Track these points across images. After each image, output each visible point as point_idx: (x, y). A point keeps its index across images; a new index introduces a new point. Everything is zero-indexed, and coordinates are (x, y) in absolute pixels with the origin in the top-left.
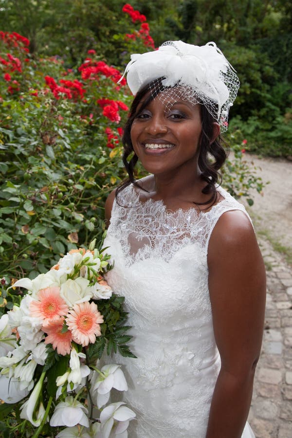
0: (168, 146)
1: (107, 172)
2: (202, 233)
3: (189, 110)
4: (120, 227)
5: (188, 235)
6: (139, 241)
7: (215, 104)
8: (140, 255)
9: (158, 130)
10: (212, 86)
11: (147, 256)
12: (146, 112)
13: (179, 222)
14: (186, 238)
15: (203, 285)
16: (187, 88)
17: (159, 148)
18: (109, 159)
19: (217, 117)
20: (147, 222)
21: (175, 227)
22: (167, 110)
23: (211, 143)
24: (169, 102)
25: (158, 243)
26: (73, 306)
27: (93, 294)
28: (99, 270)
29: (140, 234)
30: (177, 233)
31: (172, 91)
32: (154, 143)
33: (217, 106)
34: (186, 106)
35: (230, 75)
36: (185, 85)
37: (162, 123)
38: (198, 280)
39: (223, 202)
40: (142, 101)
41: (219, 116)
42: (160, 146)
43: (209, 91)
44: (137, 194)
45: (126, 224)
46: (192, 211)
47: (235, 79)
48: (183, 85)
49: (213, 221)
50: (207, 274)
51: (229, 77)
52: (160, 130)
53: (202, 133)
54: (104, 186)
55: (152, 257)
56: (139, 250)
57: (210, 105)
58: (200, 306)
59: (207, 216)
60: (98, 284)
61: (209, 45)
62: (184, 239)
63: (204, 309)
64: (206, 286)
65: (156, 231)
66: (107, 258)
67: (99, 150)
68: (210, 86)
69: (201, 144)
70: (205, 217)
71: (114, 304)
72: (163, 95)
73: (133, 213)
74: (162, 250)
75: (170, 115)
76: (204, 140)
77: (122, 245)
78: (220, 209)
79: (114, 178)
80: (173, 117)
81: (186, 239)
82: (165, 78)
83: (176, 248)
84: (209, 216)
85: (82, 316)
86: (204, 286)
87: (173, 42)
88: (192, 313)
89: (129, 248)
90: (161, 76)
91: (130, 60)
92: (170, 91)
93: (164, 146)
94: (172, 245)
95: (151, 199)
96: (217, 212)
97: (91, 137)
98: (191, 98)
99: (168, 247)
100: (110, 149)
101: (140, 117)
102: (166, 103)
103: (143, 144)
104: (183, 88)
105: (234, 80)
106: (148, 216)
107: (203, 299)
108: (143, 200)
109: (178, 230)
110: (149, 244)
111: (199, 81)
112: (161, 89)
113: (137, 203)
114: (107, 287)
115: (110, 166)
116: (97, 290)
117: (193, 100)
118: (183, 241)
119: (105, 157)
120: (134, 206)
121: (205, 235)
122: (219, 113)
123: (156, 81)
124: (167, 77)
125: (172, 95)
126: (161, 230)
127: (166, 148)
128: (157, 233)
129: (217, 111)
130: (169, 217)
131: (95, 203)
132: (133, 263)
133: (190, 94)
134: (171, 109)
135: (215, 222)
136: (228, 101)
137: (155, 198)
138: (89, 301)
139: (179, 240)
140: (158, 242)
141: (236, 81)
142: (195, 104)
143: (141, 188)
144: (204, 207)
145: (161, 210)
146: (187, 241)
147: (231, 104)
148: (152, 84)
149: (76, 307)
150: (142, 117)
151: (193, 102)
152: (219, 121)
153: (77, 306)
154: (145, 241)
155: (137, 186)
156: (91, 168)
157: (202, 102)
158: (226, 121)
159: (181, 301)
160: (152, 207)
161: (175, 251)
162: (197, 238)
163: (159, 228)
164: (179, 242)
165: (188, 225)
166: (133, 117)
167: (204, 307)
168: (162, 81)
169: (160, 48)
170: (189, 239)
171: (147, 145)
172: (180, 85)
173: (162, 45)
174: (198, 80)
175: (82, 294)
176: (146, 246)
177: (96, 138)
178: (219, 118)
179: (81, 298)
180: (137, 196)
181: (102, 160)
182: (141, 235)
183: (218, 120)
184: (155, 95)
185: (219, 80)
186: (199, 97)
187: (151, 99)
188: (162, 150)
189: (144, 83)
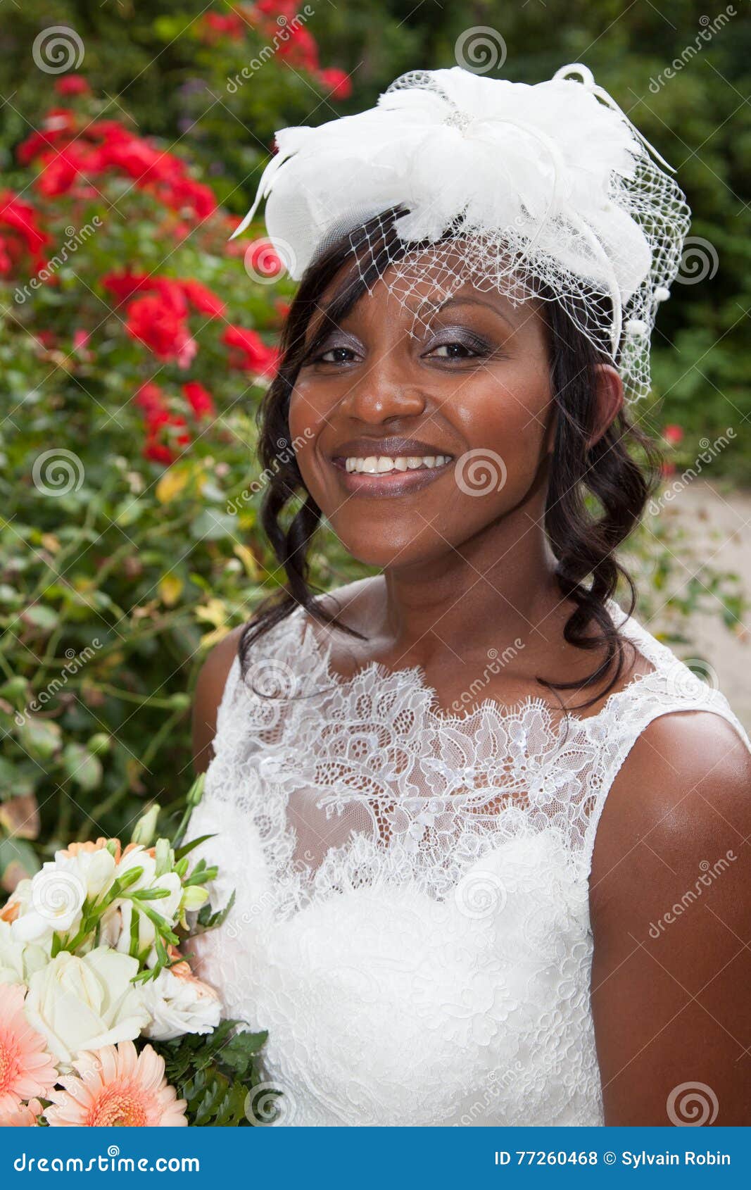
0: (429, 462)
1: (147, 558)
2: (570, 794)
3: (501, 323)
4: (255, 765)
5: (521, 799)
6: (328, 817)
7: (596, 297)
8: (331, 872)
9: (389, 404)
10: (585, 230)
11: (361, 879)
12: (344, 340)
13: (485, 752)
14: (510, 808)
15: (570, 995)
16: (489, 244)
17: (395, 472)
18: (157, 505)
19: (610, 347)
20: (359, 750)
21: (467, 770)
22: (418, 329)
23: (589, 444)
24: (425, 300)
25: (406, 827)
26: (74, 1059)
27: (152, 1015)
28: (174, 918)
29: (334, 794)
30: (478, 792)
31: (434, 259)
32: (379, 454)
33: (607, 304)
34: (488, 310)
35: (651, 184)
36: (482, 233)
37: (403, 377)
38: (552, 974)
39: (648, 679)
40: (328, 298)
41: (615, 340)
42: (400, 464)
43: (573, 248)
44: (323, 645)
45: (280, 758)
46: (534, 709)
47: (673, 199)
48: (475, 234)
49: (614, 749)
50: (588, 949)
51: (648, 190)
52: (398, 405)
53: (553, 408)
54: (140, 612)
55: (379, 882)
56: (331, 851)
57: (579, 303)
58: (559, 1077)
59: (588, 730)
60: (170, 974)
61: (568, 77)
62: (502, 813)
63: (571, 1093)
64: (584, 998)
65: (394, 785)
66: (204, 875)
67: (114, 470)
68: (575, 232)
69: (551, 448)
70: (583, 733)
71: (227, 1058)
72: (400, 275)
73: (307, 716)
74: (420, 855)
75: (429, 347)
76: (564, 435)
77: (263, 834)
78: (638, 705)
79: (173, 578)
80: (443, 352)
81: (511, 813)
82: (407, 212)
83: (471, 848)
84: (595, 730)
85: (108, 1098)
86: (574, 998)
87: (432, 74)
88: (527, 1106)
89: (290, 846)
90: (391, 204)
91: (276, 152)
92: (425, 260)
93: (414, 462)
94: (456, 834)
95: (375, 665)
96: (628, 715)
97: (79, 418)
98: (505, 278)
99: (444, 843)
100: (156, 468)
101: (320, 360)
102: (412, 304)
103: (337, 460)
104: (474, 243)
105: (666, 201)
106: (364, 728)
107: (571, 1052)
108: (345, 668)
109: (480, 780)
110: (369, 829)
111: (532, 214)
112: (392, 251)
113: (321, 680)
114: (202, 988)
115: (156, 533)
116: (167, 1000)
117: (515, 286)
118: (499, 818)
119: (139, 496)
120: (310, 689)
121: (585, 800)
122: (614, 331)
123: (373, 224)
124: (416, 206)
125: (433, 273)
126: (416, 777)
127: (423, 468)
128: (398, 793)
129: (607, 322)
130: (446, 728)
131: (97, 679)
132: (305, 902)
133: (503, 266)
134: (432, 326)
135: (623, 754)
136: (650, 284)
137: (390, 662)
138: (135, 1041)
139: (486, 817)
140: (403, 824)
141: (676, 205)
142: (523, 301)
143: (336, 624)
144: (578, 697)
145: (414, 705)
146: (515, 820)
147: (663, 293)
148: (358, 234)
149: (85, 1065)
150: (330, 357)
151: (517, 295)
152: (618, 359)
153: (89, 1058)
154: (354, 818)
155: (320, 615)
156: (86, 543)
157: (548, 292)
158: (643, 358)
159: (488, 1052)
160: (379, 695)
161: (470, 858)
162: (552, 809)
163: (407, 772)
164: (485, 825)
165: (515, 763)
166: (295, 362)
167: (572, 1086)
168: (396, 224)
169: (384, 99)
170: (524, 815)
171: (351, 464)
172: (463, 235)
173: (393, 87)
174: (529, 209)
175: (109, 1015)
176: (359, 839)
177: (102, 424)
178: (616, 347)
179: (105, 1028)
180: (323, 654)
181: (129, 511)
182: (338, 796)
183: (613, 356)
184: (372, 278)
185: (606, 209)
186: (534, 274)
187: (360, 291)
188: (407, 477)
189: (332, 234)
